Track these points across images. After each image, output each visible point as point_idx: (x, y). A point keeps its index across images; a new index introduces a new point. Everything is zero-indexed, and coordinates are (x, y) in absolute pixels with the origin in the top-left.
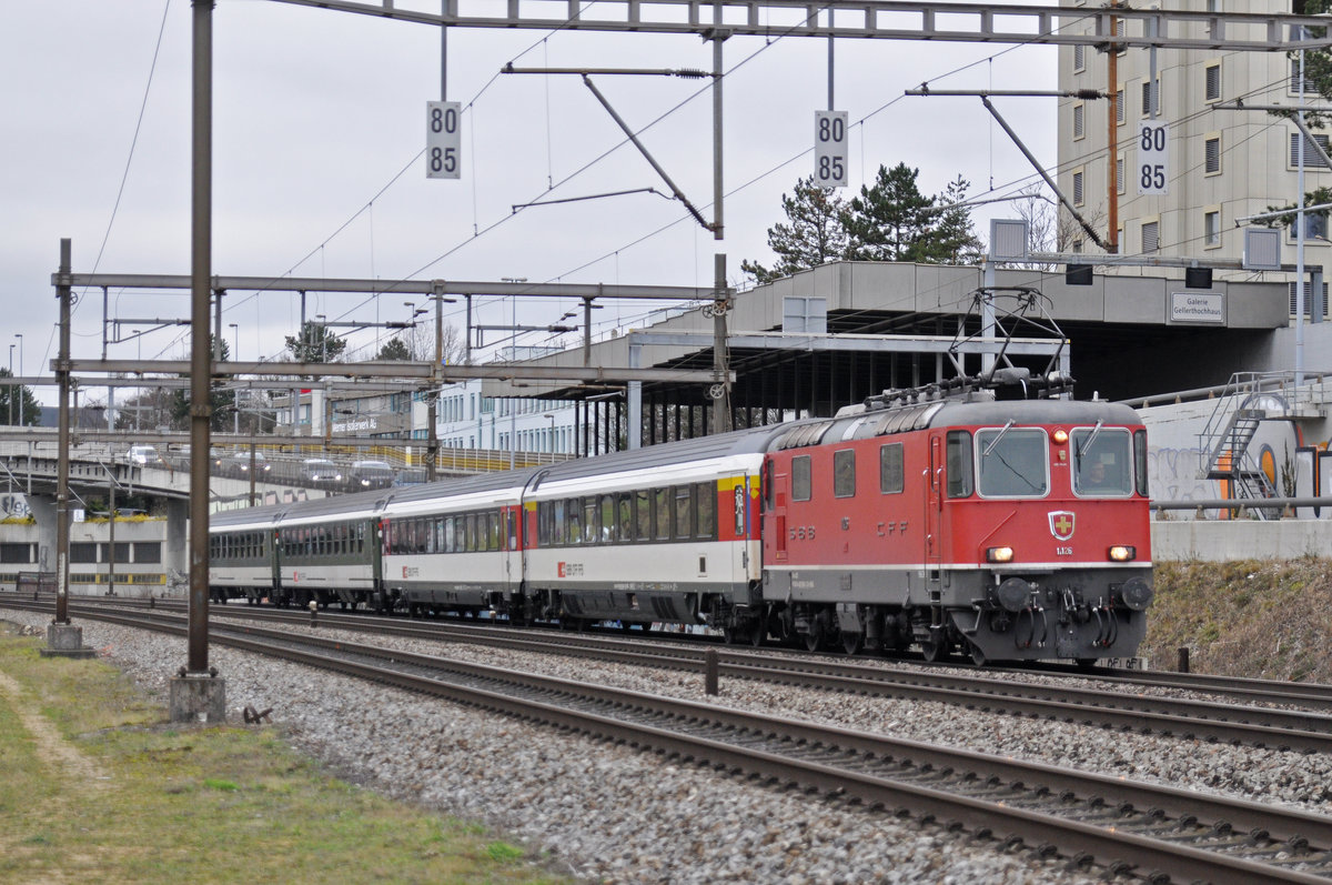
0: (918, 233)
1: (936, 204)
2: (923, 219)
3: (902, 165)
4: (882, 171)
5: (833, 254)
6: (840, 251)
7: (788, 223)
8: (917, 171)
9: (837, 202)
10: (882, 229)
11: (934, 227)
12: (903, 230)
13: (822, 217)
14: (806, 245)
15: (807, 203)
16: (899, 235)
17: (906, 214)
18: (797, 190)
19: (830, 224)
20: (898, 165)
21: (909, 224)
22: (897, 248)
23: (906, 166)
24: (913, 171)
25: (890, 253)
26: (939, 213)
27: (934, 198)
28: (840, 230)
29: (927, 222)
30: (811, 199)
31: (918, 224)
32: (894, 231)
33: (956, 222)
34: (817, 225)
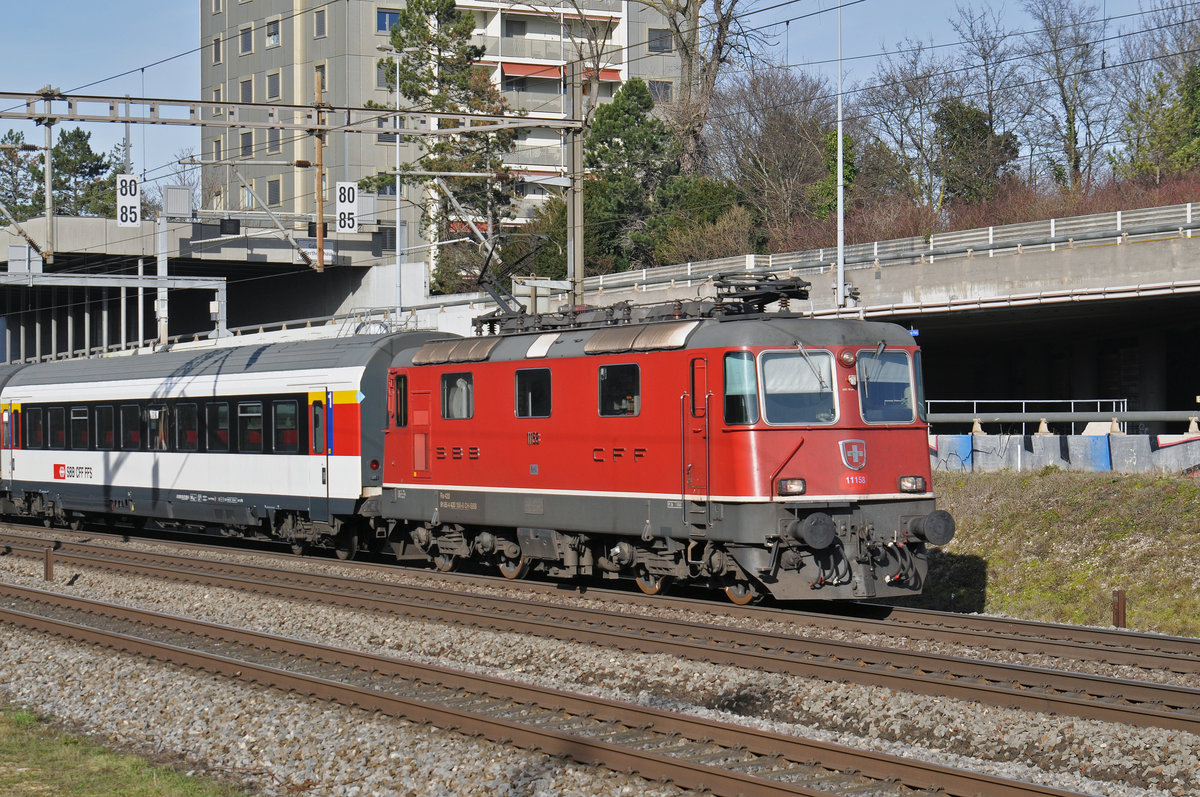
0: (91, 182)
1: (106, 160)
2: (95, 170)
3: (78, 129)
4: (63, 135)
5: (22, 195)
6: (29, 194)
8: (90, 133)
10: (63, 178)
12: (80, 179)
13: (15, 167)
16: (76, 183)
17: (82, 167)
19: (21, 173)
20: (75, 129)
21: (84, 174)
22: (75, 193)
23: (81, 129)
24: (86, 134)
26: (107, 167)
27: (104, 155)
28: (29, 178)
29: (98, 173)
30: (5, 154)
31: (91, 176)
32: (73, 179)
34: (10, 173)
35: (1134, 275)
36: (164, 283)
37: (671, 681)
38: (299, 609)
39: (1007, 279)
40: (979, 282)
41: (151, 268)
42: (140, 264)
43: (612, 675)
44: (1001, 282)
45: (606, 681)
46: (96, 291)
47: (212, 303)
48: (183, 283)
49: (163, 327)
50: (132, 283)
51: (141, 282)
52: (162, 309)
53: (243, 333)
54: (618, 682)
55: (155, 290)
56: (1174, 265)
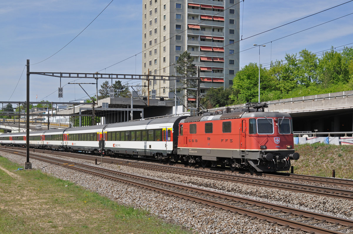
0: (121, 91)
2: (122, 88)
4: (116, 81)
7: (101, 89)
9: (109, 86)
11: (124, 90)
13: (107, 88)
14: (105, 92)
15: (104, 86)
16: (118, 91)
18: (103, 84)
20: (118, 80)
21: (120, 89)
24: (120, 81)
25: (117, 93)
26: (124, 88)
27: (124, 85)
33: (127, 89)
35: (315, 107)
36: (132, 109)
37: (195, 181)
38: (137, 169)
39: (291, 108)
40: (286, 109)
41: (130, 107)
42: (128, 106)
43: (186, 180)
44: (289, 109)
45: (185, 181)
46: (120, 112)
47: (141, 114)
48: (135, 110)
49: (132, 118)
50: (126, 110)
51: (128, 109)
52: (131, 115)
53: (147, 119)
54: (186, 182)
55: (130, 111)
56: (323, 105)
